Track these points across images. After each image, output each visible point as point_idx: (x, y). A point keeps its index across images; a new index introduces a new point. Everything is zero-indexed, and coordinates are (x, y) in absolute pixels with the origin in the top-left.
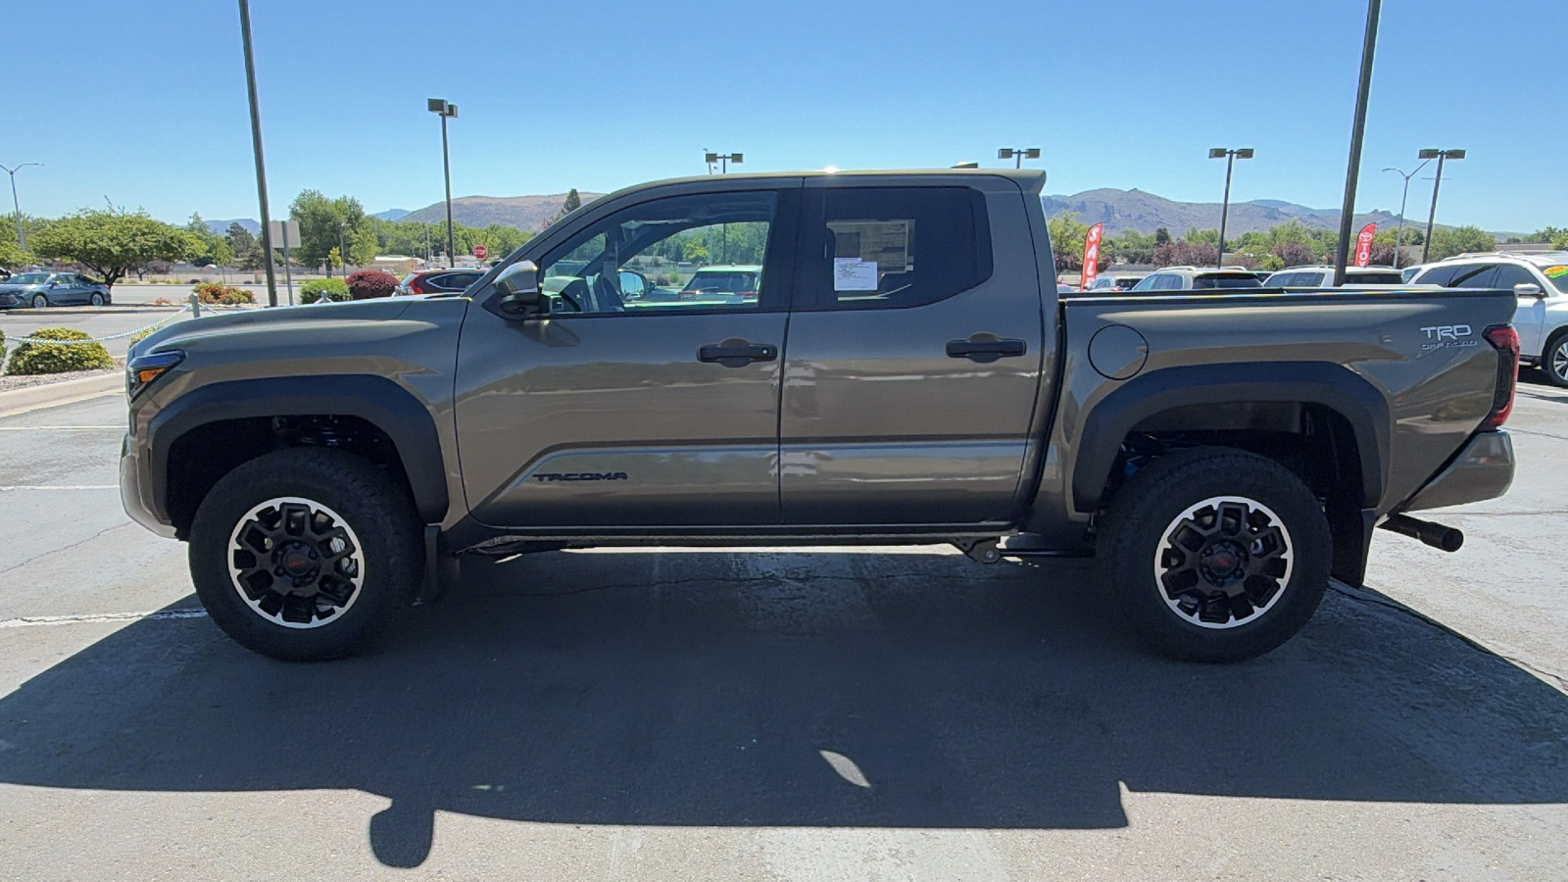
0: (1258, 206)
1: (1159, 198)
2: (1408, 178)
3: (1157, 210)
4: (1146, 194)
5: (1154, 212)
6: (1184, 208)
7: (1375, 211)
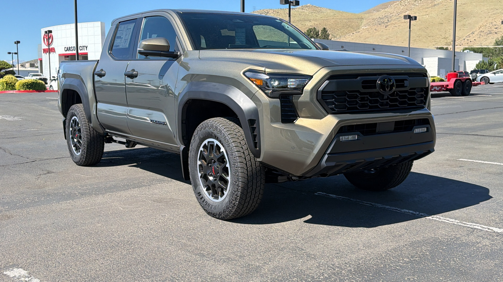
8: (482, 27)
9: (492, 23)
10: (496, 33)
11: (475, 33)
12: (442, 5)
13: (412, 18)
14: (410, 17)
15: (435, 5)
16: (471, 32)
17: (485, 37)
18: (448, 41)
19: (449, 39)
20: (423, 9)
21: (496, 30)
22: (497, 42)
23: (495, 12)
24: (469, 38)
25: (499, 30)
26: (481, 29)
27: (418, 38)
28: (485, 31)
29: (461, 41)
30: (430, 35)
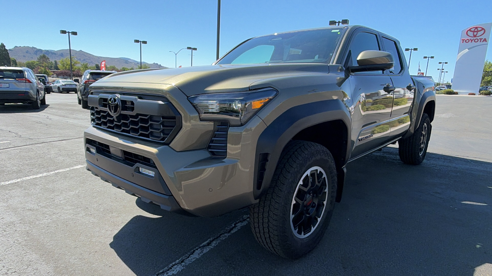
0: (122, 59)
1: (90, 54)
2: (176, 54)
3: (90, 58)
4: (85, 52)
5: (89, 59)
6: (99, 58)
7: (154, 63)
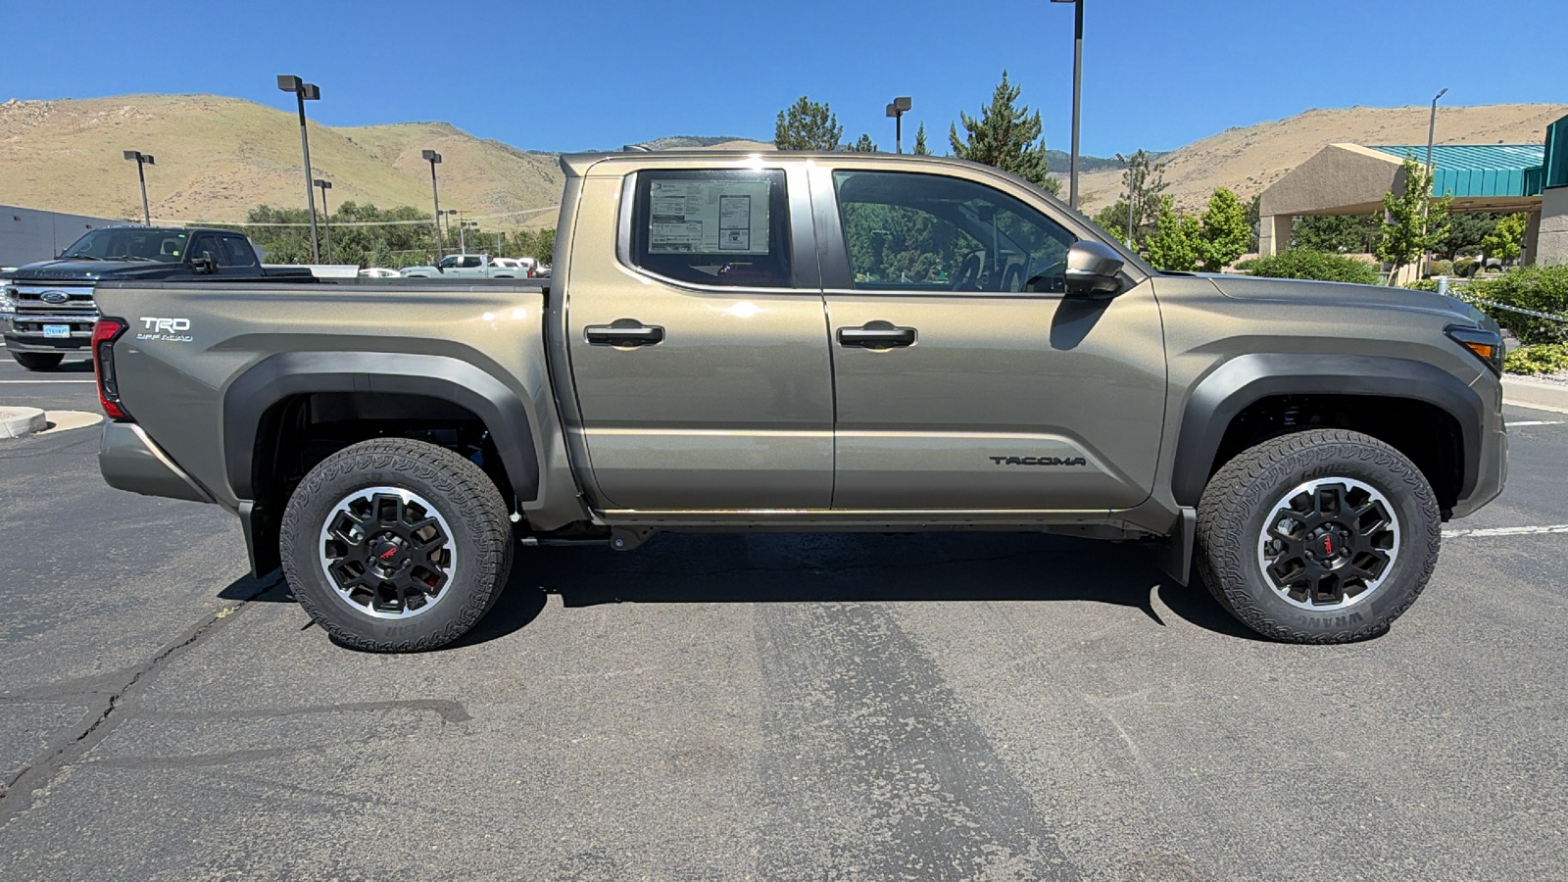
8: (196, 185)
9: (214, 178)
10: (226, 198)
11: (183, 194)
12: (99, 132)
13: (143, 158)
14: (140, 158)
15: (81, 130)
16: (174, 193)
17: (206, 204)
18: (128, 208)
19: (128, 204)
20: (54, 135)
21: (226, 193)
22: (252, 217)
23: (216, 158)
24: (172, 205)
25: (231, 192)
26: (194, 189)
27: (53, 197)
28: (204, 193)
29: (157, 208)
30: (81, 193)
